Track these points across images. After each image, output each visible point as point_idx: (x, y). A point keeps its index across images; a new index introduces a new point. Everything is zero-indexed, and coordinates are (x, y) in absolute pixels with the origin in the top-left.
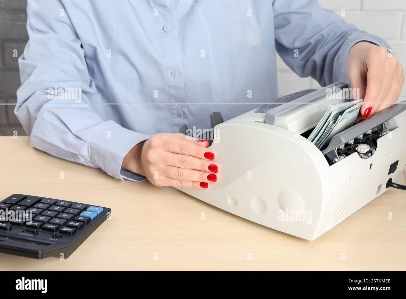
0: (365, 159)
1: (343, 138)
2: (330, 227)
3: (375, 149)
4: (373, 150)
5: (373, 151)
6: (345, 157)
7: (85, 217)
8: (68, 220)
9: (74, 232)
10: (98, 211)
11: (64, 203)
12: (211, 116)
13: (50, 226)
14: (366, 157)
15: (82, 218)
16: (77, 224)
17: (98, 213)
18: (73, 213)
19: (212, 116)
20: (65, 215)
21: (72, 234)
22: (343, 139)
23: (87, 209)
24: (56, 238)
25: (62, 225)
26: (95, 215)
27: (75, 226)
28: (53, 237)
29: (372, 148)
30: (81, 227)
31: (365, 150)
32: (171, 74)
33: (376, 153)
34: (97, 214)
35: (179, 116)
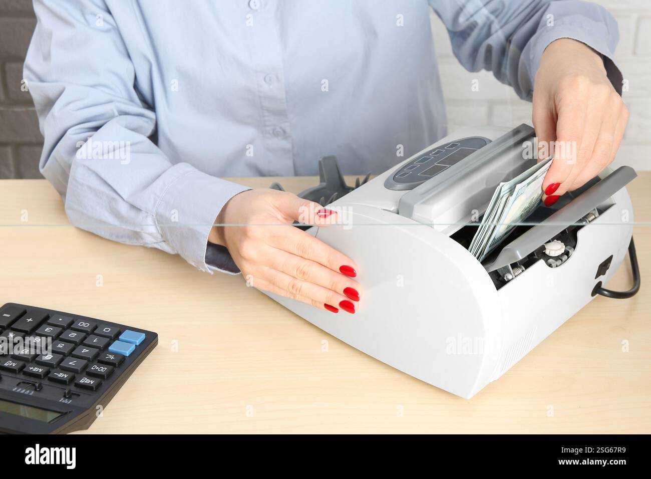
0: (557, 266)
1: (519, 251)
2: (496, 376)
3: (574, 248)
4: (570, 249)
5: (570, 251)
6: (523, 271)
7: (115, 354)
8: (90, 361)
9: (99, 386)
10: (138, 342)
11: (84, 324)
12: (320, 162)
13: (61, 375)
14: (559, 262)
15: (112, 357)
16: (102, 369)
17: (138, 344)
18: (98, 345)
19: (322, 163)
20: (85, 350)
21: (94, 389)
22: (518, 253)
23: (120, 337)
24: (69, 398)
25: (79, 372)
26: (133, 348)
27: (99, 373)
28: (65, 397)
29: (568, 247)
30: (110, 374)
31: (556, 252)
32: (265, 79)
33: (575, 254)
34: (136, 346)
35: (275, 134)
